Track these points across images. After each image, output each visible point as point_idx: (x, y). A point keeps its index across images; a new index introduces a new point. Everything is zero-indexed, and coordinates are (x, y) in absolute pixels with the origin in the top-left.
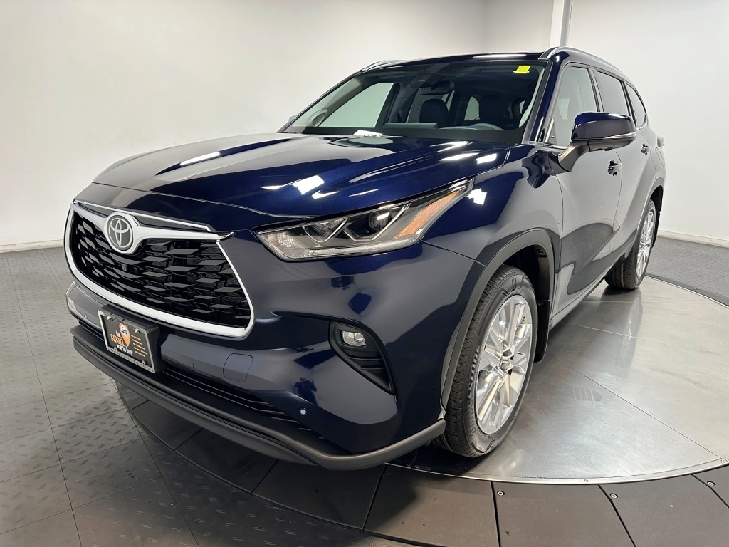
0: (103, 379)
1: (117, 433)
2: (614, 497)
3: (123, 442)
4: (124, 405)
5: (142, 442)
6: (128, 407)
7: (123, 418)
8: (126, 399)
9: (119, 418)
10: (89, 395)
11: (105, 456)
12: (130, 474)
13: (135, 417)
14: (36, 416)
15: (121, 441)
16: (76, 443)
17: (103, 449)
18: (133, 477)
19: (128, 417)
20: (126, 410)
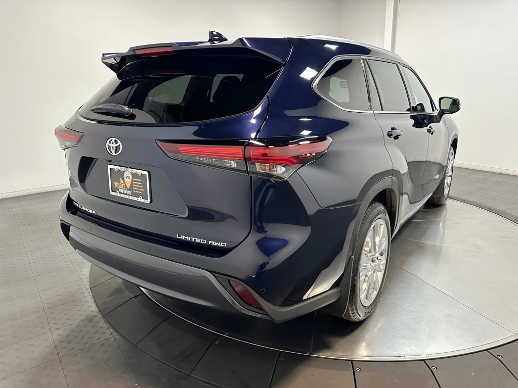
0: (83, 293)
1: (95, 333)
2: (434, 369)
3: (100, 340)
4: (99, 312)
5: (113, 339)
6: (102, 314)
7: (99, 322)
8: (101, 308)
9: (97, 322)
10: (75, 305)
11: (88, 351)
12: (107, 364)
13: (107, 321)
14: (40, 322)
15: (98, 339)
16: (68, 342)
17: (86, 346)
18: (108, 366)
19: (103, 321)
20: (101, 316)
